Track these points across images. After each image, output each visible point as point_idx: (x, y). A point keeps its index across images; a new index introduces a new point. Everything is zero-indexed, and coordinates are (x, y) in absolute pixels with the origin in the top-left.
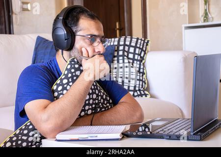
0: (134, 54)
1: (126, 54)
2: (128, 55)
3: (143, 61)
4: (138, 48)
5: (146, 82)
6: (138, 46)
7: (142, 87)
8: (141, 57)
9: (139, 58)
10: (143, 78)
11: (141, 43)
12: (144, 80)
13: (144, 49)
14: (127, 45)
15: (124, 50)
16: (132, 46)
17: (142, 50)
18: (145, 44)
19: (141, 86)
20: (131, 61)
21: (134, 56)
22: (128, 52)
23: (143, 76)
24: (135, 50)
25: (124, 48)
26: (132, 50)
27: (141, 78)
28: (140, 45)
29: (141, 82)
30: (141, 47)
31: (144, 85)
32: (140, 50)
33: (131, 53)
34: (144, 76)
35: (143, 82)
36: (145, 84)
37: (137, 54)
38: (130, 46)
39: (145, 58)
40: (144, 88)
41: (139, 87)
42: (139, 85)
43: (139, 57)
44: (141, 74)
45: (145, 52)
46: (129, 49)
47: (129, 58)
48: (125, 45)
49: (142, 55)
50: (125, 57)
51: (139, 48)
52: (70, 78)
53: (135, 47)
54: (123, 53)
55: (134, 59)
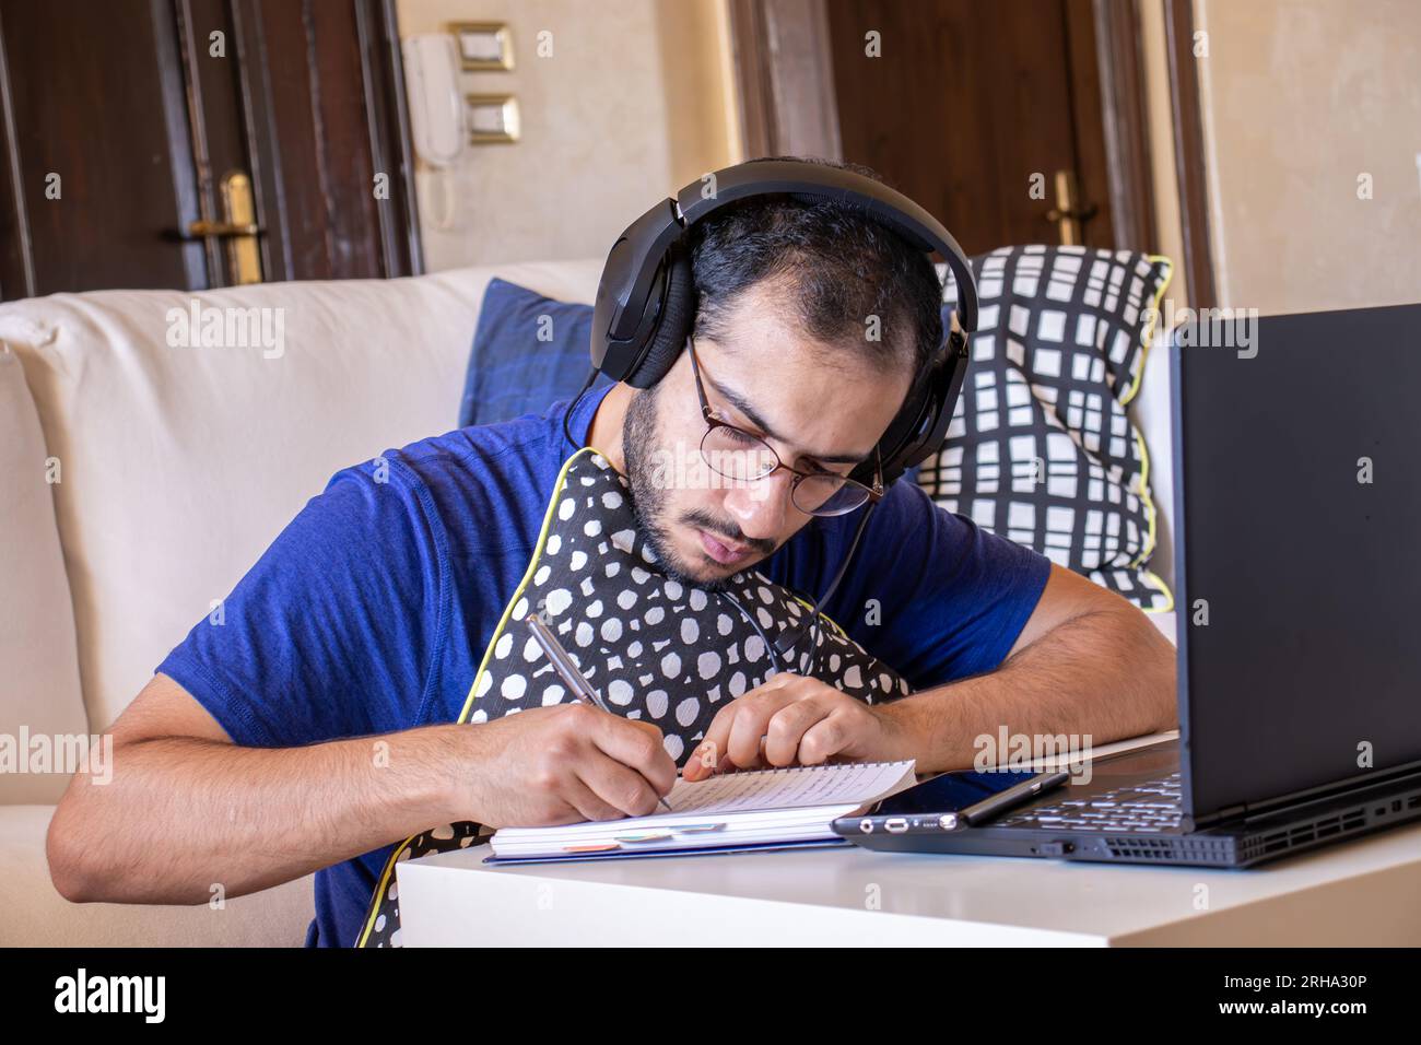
0: (1068, 347)
1: (1015, 351)
2: (1029, 358)
3: (1127, 393)
4: (1090, 310)
5: (1150, 514)
6: (1092, 298)
7: (1122, 548)
8: (1110, 367)
9: (1098, 376)
10: (1124, 495)
11: (1107, 282)
12: (1132, 505)
13: (1130, 316)
14: (1022, 301)
15: (1003, 333)
16: (1056, 306)
17: (1116, 320)
18: (1137, 287)
19: (1112, 544)
20: (1050, 394)
21: (1067, 365)
22: (1031, 342)
23: (1125, 480)
24: (1071, 328)
25: (1004, 317)
26: (1052, 326)
27: (1115, 496)
28: (1105, 293)
29: (1114, 519)
30: (1111, 304)
31: (1132, 534)
32: (1104, 326)
33: (1049, 345)
34: (1138, 482)
35: (1125, 515)
36: (1143, 526)
37: (1083, 350)
38: (1040, 303)
39: (1135, 370)
40: (1134, 557)
41: (1102, 550)
42: (1104, 536)
43: (1099, 366)
44: (1116, 473)
45: (1134, 332)
46: (1034, 322)
47: (1032, 378)
48: (1008, 299)
49: (1118, 354)
50: (1012, 375)
51: (1099, 312)
53: (1073, 309)
54: (1001, 347)
55: (1065, 383)
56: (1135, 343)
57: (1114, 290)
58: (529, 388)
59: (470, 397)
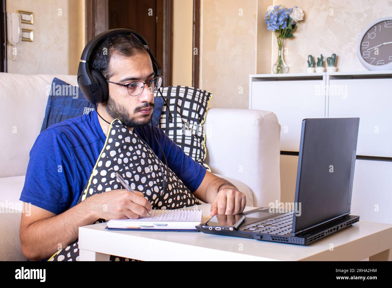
0: (190, 110)
1: (179, 110)
2: (182, 112)
3: (202, 122)
4: (196, 102)
5: (205, 150)
6: (196, 99)
7: (200, 158)
8: (199, 116)
9: (197, 117)
10: (201, 145)
11: (199, 96)
12: (202, 148)
13: (204, 104)
14: (181, 98)
15: (176, 105)
16: (188, 100)
17: (201, 105)
18: (205, 98)
19: (198, 156)
20: (186, 120)
21: (190, 114)
22: (182, 108)
23: (201, 141)
24: (191, 106)
25: (177, 102)
26: (187, 105)
27: (199, 145)
28: (199, 99)
29: (199, 151)
30: (200, 101)
31: (202, 155)
32: (199, 106)
33: (186, 109)
34: (203, 142)
35: (201, 150)
36: (204, 153)
37: (194, 111)
38: (184, 99)
39: (204, 117)
40: (202, 160)
41: (196, 157)
42: (196, 154)
43: (197, 115)
44: (199, 140)
45: (205, 108)
46: (183, 103)
47: (182, 117)
48: (177, 97)
49: (201, 113)
50: (178, 115)
51: (198, 103)
52: (118, 148)
53: (192, 101)
54: (176, 108)
55: (189, 118)
56: (205, 111)
57: (201, 98)
58: (65, 106)
59: (49, 106)
